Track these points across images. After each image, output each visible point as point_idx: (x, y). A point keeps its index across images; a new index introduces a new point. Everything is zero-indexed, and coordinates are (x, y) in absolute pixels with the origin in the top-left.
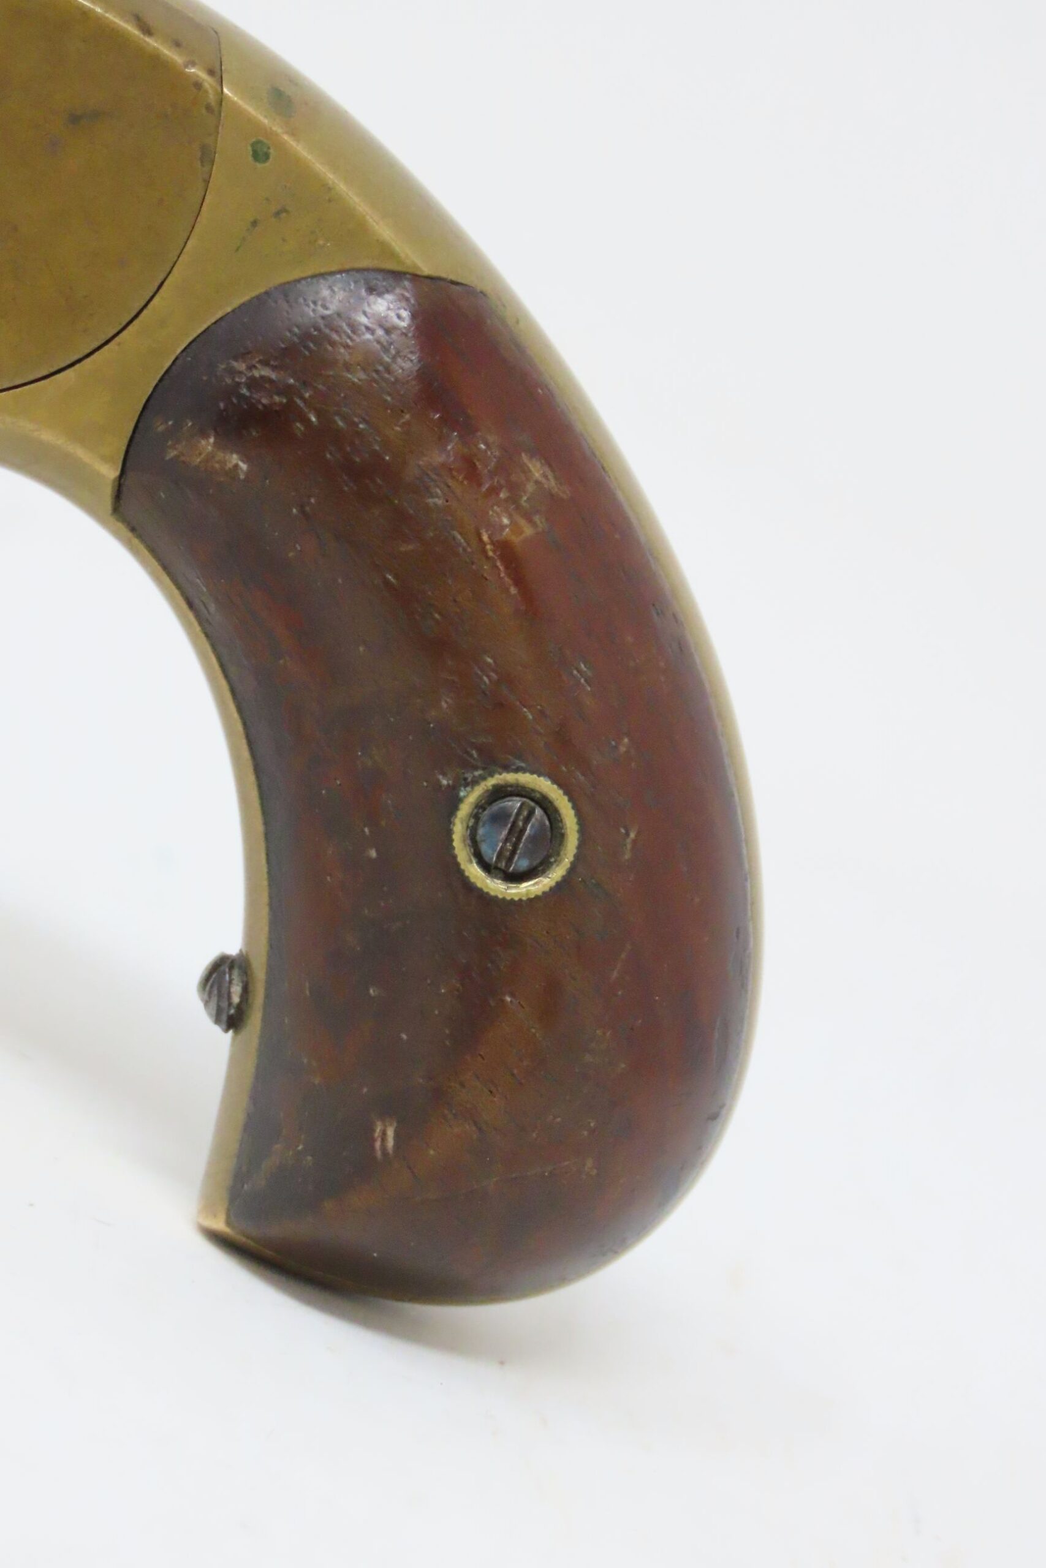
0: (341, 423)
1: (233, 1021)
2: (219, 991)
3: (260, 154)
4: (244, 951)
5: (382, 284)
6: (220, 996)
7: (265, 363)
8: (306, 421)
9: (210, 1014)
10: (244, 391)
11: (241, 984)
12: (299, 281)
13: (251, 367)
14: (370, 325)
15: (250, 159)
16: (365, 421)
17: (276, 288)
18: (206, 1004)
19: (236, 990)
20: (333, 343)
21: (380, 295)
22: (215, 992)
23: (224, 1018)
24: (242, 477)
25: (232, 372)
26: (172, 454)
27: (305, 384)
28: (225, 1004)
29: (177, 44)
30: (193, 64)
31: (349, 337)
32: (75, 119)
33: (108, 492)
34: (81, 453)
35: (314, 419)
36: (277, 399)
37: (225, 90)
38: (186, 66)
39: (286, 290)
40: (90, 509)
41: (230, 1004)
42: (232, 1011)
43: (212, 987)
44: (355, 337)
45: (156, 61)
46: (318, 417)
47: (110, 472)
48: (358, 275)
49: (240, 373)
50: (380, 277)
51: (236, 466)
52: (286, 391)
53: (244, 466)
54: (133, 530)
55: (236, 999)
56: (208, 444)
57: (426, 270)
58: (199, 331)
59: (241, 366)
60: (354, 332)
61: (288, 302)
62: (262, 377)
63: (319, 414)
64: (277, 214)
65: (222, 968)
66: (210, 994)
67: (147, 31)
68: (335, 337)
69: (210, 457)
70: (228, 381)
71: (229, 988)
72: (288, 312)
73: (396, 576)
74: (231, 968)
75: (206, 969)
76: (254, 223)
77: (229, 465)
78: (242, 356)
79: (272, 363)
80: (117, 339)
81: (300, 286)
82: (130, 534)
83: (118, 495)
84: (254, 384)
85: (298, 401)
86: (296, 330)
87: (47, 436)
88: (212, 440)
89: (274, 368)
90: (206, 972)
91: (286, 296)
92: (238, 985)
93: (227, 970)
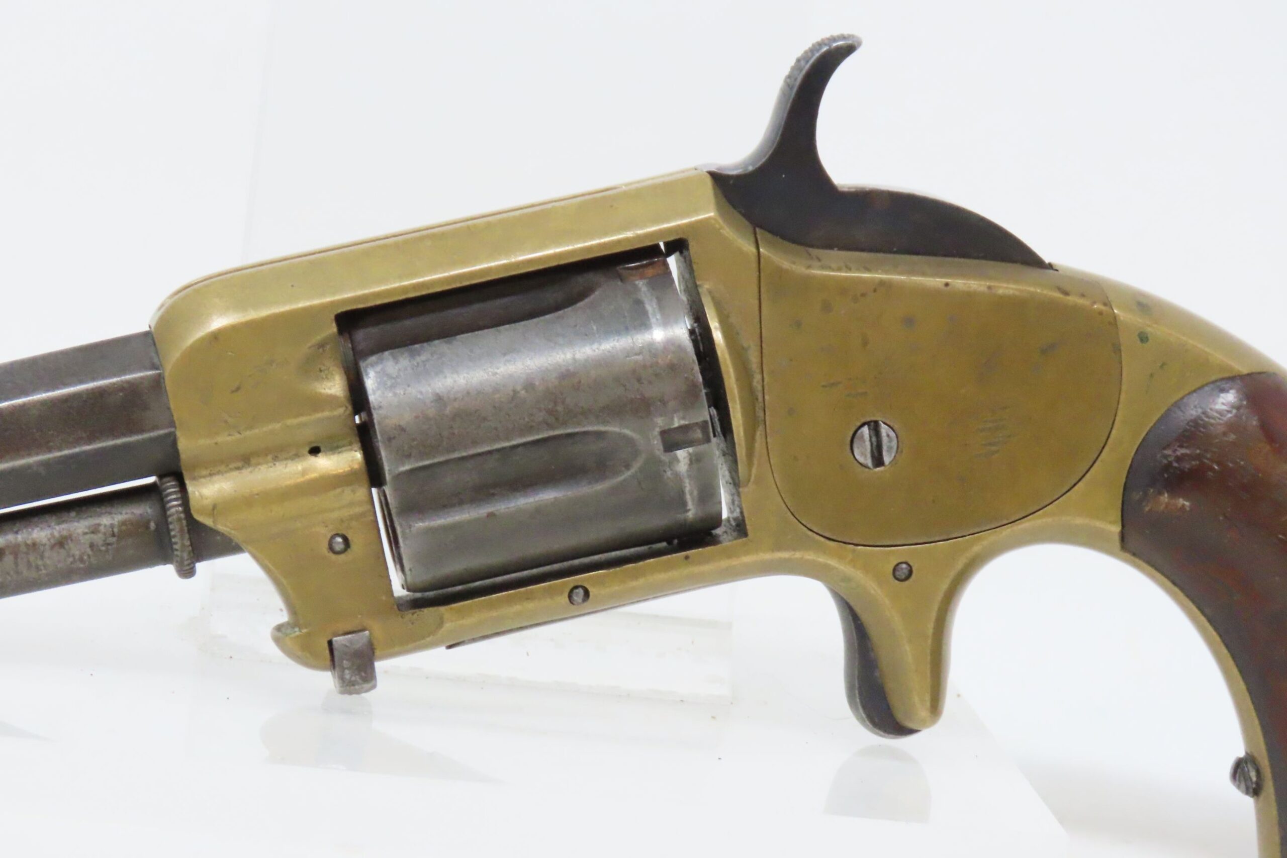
0: (1231, 465)
1: (1255, 791)
2: (1244, 778)
3: (1143, 338)
4: (1249, 752)
5: (1226, 386)
6: (1246, 780)
7: (1181, 446)
8: (1212, 469)
9: (1242, 792)
10: (1175, 465)
11: (1254, 770)
12: (1182, 398)
13: (1175, 451)
14: (1227, 409)
15: (1139, 342)
16: (1242, 460)
17: (1172, 405)
18: (1239, 787)
19: (1253, 775)
20: (1212, 425)
21: (1227, 391)
22: (1242, 778)
23: (1251, 790)
24: (1188, 509)
25: (1166, 457)
26: (1147, 509)
27: (1206, 451)
28: (1249, 784)
29: (1083, 296)
30: (1095, 303)
31: (1219, 419)
32: (1044, 352)
33: (1117, 538)
34: (1098, 524)
35: (1216, 467)
36: (1193, 463)
37: (1115, 311)
38: (1093, 305)
39: (1177, 405)
40: (1110, 552)
41: (1252, 783)
42: (1254, 786)
43: (1239, 777)
44: (1223, 418)
45: (1075, 308)
46: (1218, 465)
47: (1116, 529)
48: (1212, 386)
49: (1169, 456)
50: (1224, 382)
51: (1183, 505)
52: (1198, 457)
53: (1187, 503)
54: (1134, 554)
55: (1254, 779)
56: (1165, 498)
57: (1245, 371)
58: (1140, 440)
59: (1168, 452)
60: (1221, 416)
61: (1182, 411)
62: (1182, 454)
63: (1219, 464)
64: (1162, 367)
65: (1241, 766)
66: (1240, 781)
67: (1066, 293)
68: (1212, 421)
69: (1167, 505)
70: (1165, 461)
71: (1249, 775)
72: (1183, 416)
73: (1283, 534)
74: (1246, 763)
75: (1232, 768)
76: (1152, 375)
77: (1180, 505)
78: (1167, 446)
79: (1185, 445)
80: (1100, 459)
81: (1185, 400)
82: (1132, 558)
83: (1123, 537)
84: (1179, 459)
85: (1206, 461)
86: (1191, 424)
87: (1079, 521)
88: (1166, 495)
89: (1187, 447)
90: (1232, 771)
91: (1179, 408)
92: (1253, 771)
93: (1244, 765)
